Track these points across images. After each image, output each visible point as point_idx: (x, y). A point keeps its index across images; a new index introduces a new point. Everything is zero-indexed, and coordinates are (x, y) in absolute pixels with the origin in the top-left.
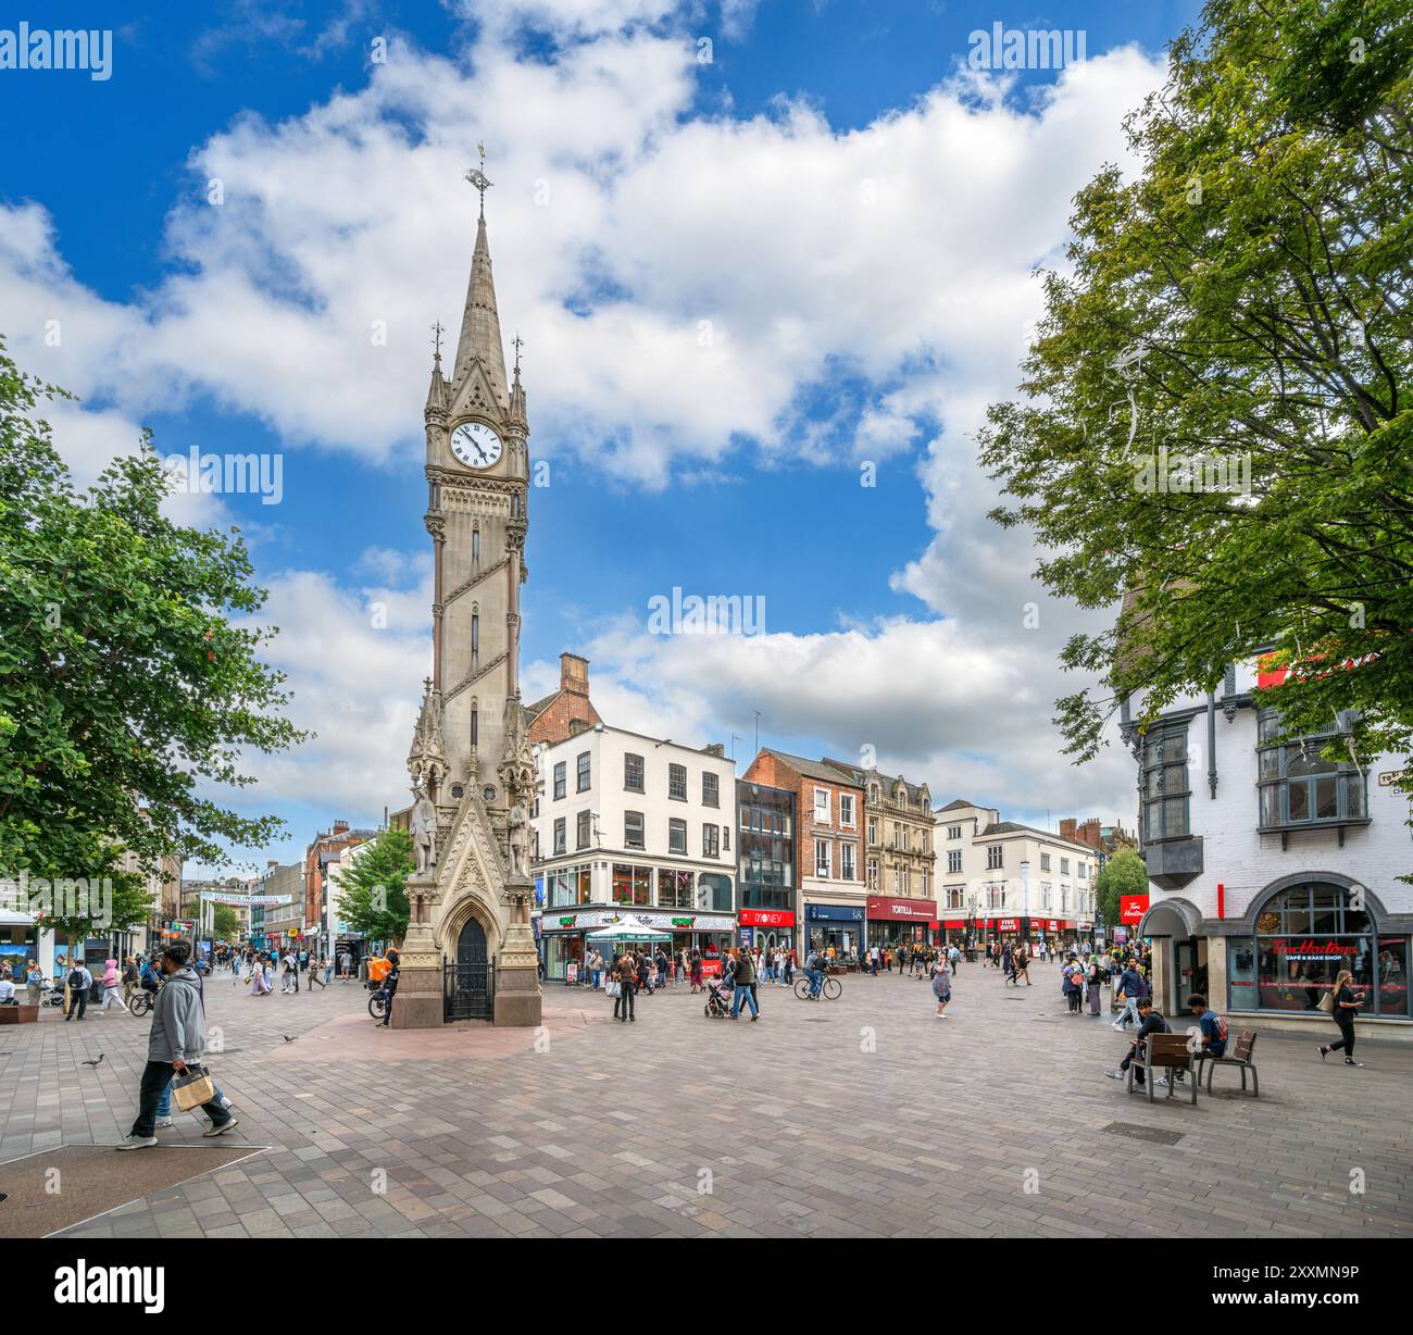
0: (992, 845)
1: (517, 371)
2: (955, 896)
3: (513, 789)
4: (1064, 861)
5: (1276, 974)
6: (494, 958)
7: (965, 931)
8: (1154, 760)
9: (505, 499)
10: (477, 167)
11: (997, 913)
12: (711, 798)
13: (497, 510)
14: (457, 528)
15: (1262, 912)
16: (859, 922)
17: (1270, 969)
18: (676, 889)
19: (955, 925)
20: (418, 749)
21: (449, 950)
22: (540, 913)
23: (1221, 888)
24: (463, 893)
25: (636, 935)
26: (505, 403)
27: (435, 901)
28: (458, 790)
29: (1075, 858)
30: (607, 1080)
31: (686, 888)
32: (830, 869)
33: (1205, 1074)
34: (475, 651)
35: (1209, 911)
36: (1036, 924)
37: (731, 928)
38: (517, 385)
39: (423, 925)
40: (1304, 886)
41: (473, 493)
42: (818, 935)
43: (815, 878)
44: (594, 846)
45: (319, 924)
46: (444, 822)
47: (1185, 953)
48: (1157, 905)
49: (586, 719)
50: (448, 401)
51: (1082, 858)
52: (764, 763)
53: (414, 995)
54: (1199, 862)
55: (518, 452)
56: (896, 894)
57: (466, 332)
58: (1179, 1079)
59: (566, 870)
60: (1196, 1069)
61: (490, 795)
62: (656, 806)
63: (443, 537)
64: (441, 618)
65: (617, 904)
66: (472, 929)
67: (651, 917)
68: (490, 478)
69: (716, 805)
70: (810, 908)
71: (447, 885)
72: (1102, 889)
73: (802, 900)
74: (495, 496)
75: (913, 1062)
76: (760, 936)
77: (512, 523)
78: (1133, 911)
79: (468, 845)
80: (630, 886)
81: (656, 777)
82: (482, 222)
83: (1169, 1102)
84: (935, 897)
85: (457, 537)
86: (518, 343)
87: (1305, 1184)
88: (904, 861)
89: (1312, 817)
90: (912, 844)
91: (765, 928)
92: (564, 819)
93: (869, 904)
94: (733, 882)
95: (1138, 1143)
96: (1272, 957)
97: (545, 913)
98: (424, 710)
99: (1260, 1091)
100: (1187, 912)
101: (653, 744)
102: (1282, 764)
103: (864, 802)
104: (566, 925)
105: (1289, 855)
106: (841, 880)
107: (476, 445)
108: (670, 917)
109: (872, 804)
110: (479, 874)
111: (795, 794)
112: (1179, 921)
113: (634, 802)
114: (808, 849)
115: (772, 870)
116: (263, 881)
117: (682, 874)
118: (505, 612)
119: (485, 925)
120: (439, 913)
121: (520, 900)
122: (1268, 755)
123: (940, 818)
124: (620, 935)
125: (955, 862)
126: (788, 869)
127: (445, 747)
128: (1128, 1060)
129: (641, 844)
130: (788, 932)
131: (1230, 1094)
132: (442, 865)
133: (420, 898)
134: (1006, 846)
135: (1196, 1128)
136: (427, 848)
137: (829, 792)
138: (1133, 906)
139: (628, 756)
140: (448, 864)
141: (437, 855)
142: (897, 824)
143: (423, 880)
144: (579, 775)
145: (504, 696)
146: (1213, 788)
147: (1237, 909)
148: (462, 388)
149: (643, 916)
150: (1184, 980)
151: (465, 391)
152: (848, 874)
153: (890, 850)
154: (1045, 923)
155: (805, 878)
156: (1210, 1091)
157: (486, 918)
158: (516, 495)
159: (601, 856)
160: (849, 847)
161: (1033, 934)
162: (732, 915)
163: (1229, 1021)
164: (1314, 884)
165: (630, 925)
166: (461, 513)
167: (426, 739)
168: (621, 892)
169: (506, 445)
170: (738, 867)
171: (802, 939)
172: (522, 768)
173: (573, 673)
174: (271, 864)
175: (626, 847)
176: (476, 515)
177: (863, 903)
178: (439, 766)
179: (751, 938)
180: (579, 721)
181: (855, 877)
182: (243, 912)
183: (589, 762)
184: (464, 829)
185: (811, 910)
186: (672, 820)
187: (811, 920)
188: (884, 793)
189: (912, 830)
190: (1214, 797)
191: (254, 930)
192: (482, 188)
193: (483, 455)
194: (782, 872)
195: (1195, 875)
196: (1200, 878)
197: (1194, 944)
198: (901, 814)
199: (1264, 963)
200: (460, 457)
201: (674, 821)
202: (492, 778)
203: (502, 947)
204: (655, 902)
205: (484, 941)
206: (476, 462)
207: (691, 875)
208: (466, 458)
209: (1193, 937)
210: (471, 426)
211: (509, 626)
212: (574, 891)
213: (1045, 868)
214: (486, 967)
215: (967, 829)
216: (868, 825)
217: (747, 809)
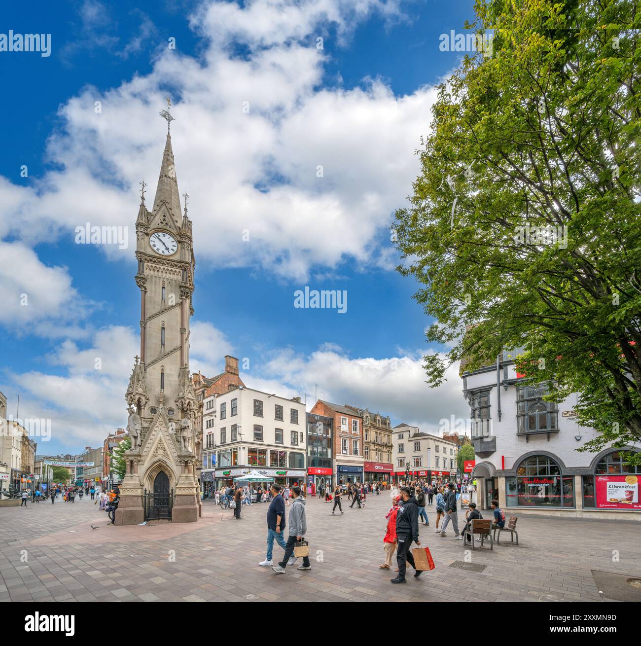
0: (416, 441)
1: (186, 210)
2: (401, 462)
3: (183, 410)
4: (445, 448)
5: (524, 492)
6: (172, 490)
7: (405, 476)
8: (477, 406)
9: (179, 272)
10: (167, 109)
11: (417, 469)
12: (294, 419)
13: (175, 277)
14: (153, 285)
15: (519, 467)
16: (361, 473)
17: (522, 490)
18: (278, 459)
19: (401, 474)
20: (131, 389)
21: (149, 487)
22: (214, 470)
23: (503, 457)
24: (156, 459)
25: (257, 479)
26: (179, 224)
27: (140, 463)
28: (154, 410)
29: (449, 447)
30: (212, 550)
31: (283, 458)
32: (348, 451)
33: (496, 535)
34: (163, 344)
35: (499, 467)
36: (434, 473)
37: (304, 476)
38: (185, 217)
39: (134, 474)
40: (535, 457)
41: (162, 267)
42: (343, 478)
43: (341, 454)
44: (239, 439)
45: (109, 475)
46: (146, 425)
47: (490, 484)
48: (478, 464)
49: (237, 384)
50: (148, 221)
51: (451, 447)
52: (319, 406)
53: (127, 509)
54: (495, 447)
55: (186, 248)
56: (376, 461)
57: (160, 188)
58: (486, 538)
59: (226, 451)
60: (492, 534)
61: (171, 413)
62: (269, 423)
63: (145, 289)
64: (145, 328)
65: (250, 465)
66: (161, 477)
67: (266, 471)
68: (171, 260)
69: (297, 423)
70: (339, 467)
71: (147, 455)
72: (460, 459)
73: (335, 464)
74: (174, 269)
75: (371, 534)
76: (317, 479)
77: (183, 284)
78: (469, 467)
79: (159, 436)
80: (256, 458)
81: (269, 410)
82: (169, 137)
83: (481, 549)
84: (393, 462)
85: (153, 289)
86: (186, 196)
87: (540, 590)
88: (380, 448)
89: (538, 429)
90: (383, 441)
91: (319, 476)
92: (225, 428)
93: (365, 466)
94: (305, 455)
95: (466, 572)
96: (522, 485)
97: (216, 469)
98: (134, 371)
99: (519, 542)
100: (490, 467)
101: (268, 396)
102: (526, 408)
103: (362, 423)
104: (226, 475)
105: (529, 444)
106: (353, 455)
107: (164, 244)
108: (275, 471)
109: (366, 424)
110: (165, 450)
111: (332, 419)
112: (487, 471)
113: (258, 421)
114: (338, 442)
115: (323, 451)
116: (83, 456)
117: (281, 452)
118: (179, 327)
119: (168, 475)
120: (142, 469)
121: (186, 463)
122: (520, 404)
123: (395, 431)
124: (249, 479)
125: (401, 448)
126: (329, 451)
127: (145, 389)
128: (464, 531)
129: (262, 439)
130: (330, 477)
131: (507, 544)
132: (144, 446)
133: (132, 462)
134: (422, 442)
135: (492, 562)
136: (135, 437)
137: (348, 419)
138: (469, 465)
139: (255, 401)
140: (147, 445)
141: (141, 441)
142: (376, 433)
143: (132, 453)
144: (232, 409)
145: (178, 366)
146: (500, 417)
147: (509, 466)
148: (156, 215)
149: (263, 471)
150: (489, 495)
151: (158, 217)
152: (356, 453)
153: (374, 443)
154: (437, 473)
155: (337, 454)
156: (498, 543)
157: (169, 471)
158: (185, 270)
159: (242, 444)
160: (356, 442)
161: (432, 477)
162: (305, 470)
163: (507, 511)
164: (539, 456)
165: (255, 474)
166: (155, 277)
167: (135, 385)
168: (252, 460)
169: (180, 245)
170: (307, 449)
171: (336, 480)
172: (188, 401)
173: (231, 364)
174: (87, 448)
175: (254, 440)
176: (164, 278)
177: (363, 465)
178: (143, 398)
179: (313, 480)
180: (233, 385)
181: (359, 454)
182: (73, 471)
183: (236, 403)
184: (156, 429)
185: (340, 468)
186: (276, 429)
187: (340, 471)
188: (371, 420)
189: (383, 435)
190: (500, 421)
191: (78, 478)
192: (169, 121)
193: (167, 249)
194: (327, 452)
195: (493, 452)
196: (495, 453)
197: (493, 480)
198: (378, 428)
199: (520, 487)
200: (155, 249)
201: (277, 429)
202: (172, 404)
203: (177, 485)
204: (269, 465)
205: (168, 482)
206: (164, 252)
207: (285, 453)
208: (158, 249)
209: (492, 477)
210: (161, 234)
211: (181, 334)
212: (230, 459)
213: (437, 451)
214: (169, 495)
215: (406, 435)
216: (364, 432)
217: (311, 425)
